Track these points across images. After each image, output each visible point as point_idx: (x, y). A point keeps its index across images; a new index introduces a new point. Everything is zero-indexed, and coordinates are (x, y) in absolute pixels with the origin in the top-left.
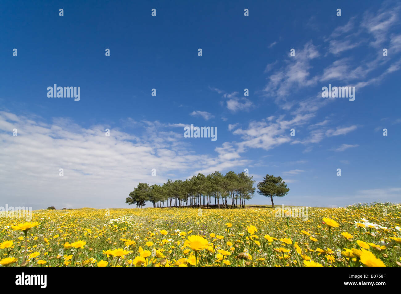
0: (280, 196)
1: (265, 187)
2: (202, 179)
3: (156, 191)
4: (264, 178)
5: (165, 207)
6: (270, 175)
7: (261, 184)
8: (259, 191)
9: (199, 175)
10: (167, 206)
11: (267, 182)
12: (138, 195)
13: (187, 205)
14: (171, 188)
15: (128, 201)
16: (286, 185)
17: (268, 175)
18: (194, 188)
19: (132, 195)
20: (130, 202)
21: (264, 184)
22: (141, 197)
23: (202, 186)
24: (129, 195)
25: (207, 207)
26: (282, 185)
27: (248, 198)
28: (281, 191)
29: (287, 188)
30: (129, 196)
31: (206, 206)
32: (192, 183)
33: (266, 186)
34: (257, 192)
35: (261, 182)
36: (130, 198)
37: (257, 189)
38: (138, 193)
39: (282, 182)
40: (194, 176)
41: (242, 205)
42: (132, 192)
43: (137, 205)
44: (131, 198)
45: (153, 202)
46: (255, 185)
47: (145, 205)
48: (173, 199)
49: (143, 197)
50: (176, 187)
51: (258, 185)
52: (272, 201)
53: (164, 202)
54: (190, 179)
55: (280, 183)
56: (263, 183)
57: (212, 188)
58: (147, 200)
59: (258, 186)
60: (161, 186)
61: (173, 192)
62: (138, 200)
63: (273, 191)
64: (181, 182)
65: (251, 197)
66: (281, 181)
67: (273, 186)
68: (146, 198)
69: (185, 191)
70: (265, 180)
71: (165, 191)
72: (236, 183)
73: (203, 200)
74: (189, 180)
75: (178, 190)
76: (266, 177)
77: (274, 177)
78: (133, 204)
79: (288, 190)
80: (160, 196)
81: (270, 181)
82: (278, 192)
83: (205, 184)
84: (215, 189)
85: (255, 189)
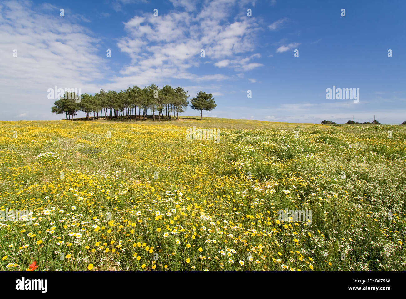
0: (209, 110)
1: (197, 102)
2: (138, 92)
3: (87, 102)
4: (197, 94)
5: (100, 117)
6: (203, 91)
7: (194, 99)
8: (192, 105)
9: (135, 88)
11: (200, 97)
12: (66, 104)
13: (123, 115)
14: (104, 98)
15: (54, 110)
16: (215, 101)
17: (201, 92)
18: (130, 100)
19: (58, 104)
20: (57, 111)
21: (197, 99)
22: (69, 107)
23: (137, 99)
24: (55, 104)
25: (143, 118)
26: (211, 101)
27: (181, 111)
28: (210, 107)
29: (215, 104)
30: (55, 106)
31: (143, 117)
32: (127, 95)
33: (198, 101)
34: (190, 106)
35: (194, 97)
36: (56, 107)
37: (190, 104)
38: (66, 103)
39: (212, 98)
40: (130, 88)
41: (176, 117)
42: (57, 101)
43: (67, 115)
44: (57, 107)
45: (85, 112)
46: (189, 100)
47: (76, 115)
48: (108, 110)
49: (72, 107)
50: (110, 98)
51: (191, 100)
52: (201, 114)
53: (98, 113)
54: (125, 91)
55: (210, 99)
56: (196, 98)
57: (147, 102)
58: (78, 110)
59: (191, 101)
60: (93, 95)
61: (107, 103)
62: (67, 109)
63: (203, 106)
64: (116, 93)
65: (184, 110)
66: (212, 97)
67: (204, 102)
68: (76, 108)
69: (119, 103)
70: (198, 95)
71: (98, 102)
72: (172, 97)
73: (139, 111)
75: (112, 102)
76: (200, 93)
77: (206, 94)
78: (61, 114)
79: (216, 106)
80: (92, 106)
81: (202, 97)
82: (207, 107)
83: (141, 97)
84: (151, 103)
85: (188, 103)
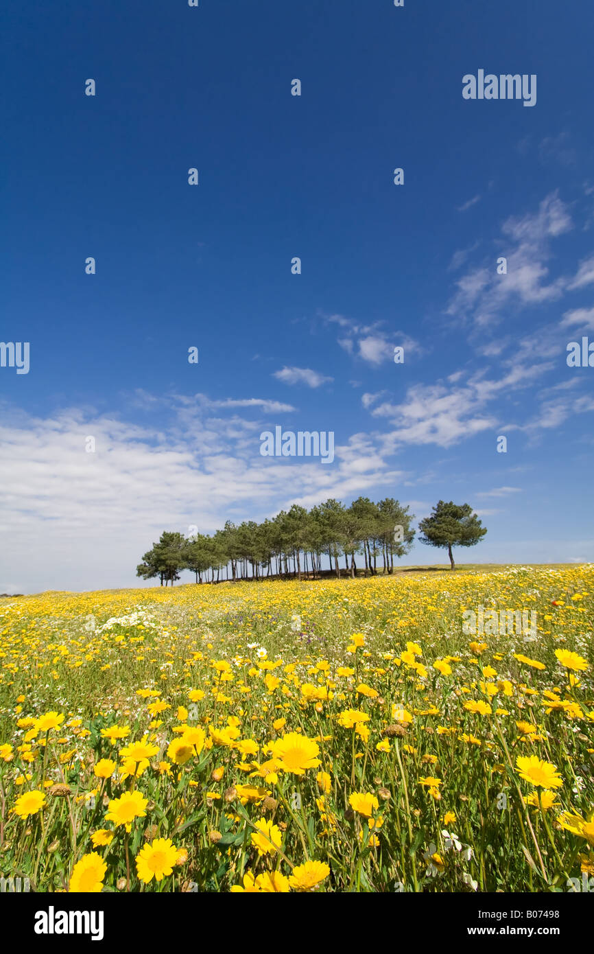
0: (468, 544)
1: (435, 527)
2: (300, 517)
3: (200, 548)
4: (433, 508)
5: (223, 581)
6: (446, 501)
7: (427, 521)
8: (423, 536)
9: (294, 510)
10: (225, 578)
11: (441, 516)
12: (162, 557)
13: (270, 574)
14: (232, 539)
15: (141, 571)
16: (480, 521)
17: (441, 503)
18: (285, 536)
19: (149, 559)
20: (145, 573)
21: (434, 521)
22: (168, 562)
23: (300, 534)
24: (143, 559)
25: (313, 577)
26: (472, 522)
27: (400, 553)
28: (470, 535)
29: (482, 527)
30: (143, 562)
31: (311, 574)
32: (278, 526)
33: (438, 525)
34: (419, 539)
35: (426, 518)
36: (145, 566)
37: (419, 534)
38: (162, 554)
39: (472, 515)
40: (282, 512)
41: (388, 568)
42: (148, 553)
43: (162, 579)
44: (147, 564)
45: (196, 571)
46: (414, 525)
47: (179, 578)
48: (238, 564)
49: (173, 562)
50: (245, 537)
51: (420, 524)
52: (450, 555)
53: (220, 570)
54: (273, 519)
55: (467, 518)
56: (432, 518)
57: (321, 536)
58: (184, 568)
59: (421, 526)
60: (212, 536)
61: (238, 548)
62: (162, 568)
63: (453, 536)
64: (255, 525)
65: (406, 550)
66: (470, 513)
67: (454, 525)
68: (180, 564)
69: (263, 545)
70: (435, 512)
71: (221, 548)
72: (374, 523)
73: (304, 561)
74: (272, 521)
75: (248, 544)
76: (439, 506)
77: (455, 506)
78: (153, 578)
79: (484, 532)
80: (210, 557)
81: (446, 514)
82: (463, 536)
83: (307, 528)
84: (330, 538)
85: (414, 533)
